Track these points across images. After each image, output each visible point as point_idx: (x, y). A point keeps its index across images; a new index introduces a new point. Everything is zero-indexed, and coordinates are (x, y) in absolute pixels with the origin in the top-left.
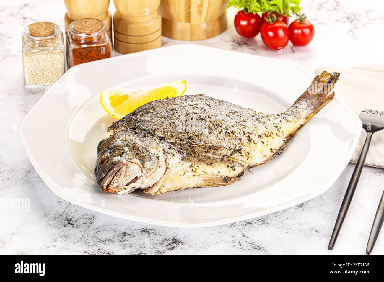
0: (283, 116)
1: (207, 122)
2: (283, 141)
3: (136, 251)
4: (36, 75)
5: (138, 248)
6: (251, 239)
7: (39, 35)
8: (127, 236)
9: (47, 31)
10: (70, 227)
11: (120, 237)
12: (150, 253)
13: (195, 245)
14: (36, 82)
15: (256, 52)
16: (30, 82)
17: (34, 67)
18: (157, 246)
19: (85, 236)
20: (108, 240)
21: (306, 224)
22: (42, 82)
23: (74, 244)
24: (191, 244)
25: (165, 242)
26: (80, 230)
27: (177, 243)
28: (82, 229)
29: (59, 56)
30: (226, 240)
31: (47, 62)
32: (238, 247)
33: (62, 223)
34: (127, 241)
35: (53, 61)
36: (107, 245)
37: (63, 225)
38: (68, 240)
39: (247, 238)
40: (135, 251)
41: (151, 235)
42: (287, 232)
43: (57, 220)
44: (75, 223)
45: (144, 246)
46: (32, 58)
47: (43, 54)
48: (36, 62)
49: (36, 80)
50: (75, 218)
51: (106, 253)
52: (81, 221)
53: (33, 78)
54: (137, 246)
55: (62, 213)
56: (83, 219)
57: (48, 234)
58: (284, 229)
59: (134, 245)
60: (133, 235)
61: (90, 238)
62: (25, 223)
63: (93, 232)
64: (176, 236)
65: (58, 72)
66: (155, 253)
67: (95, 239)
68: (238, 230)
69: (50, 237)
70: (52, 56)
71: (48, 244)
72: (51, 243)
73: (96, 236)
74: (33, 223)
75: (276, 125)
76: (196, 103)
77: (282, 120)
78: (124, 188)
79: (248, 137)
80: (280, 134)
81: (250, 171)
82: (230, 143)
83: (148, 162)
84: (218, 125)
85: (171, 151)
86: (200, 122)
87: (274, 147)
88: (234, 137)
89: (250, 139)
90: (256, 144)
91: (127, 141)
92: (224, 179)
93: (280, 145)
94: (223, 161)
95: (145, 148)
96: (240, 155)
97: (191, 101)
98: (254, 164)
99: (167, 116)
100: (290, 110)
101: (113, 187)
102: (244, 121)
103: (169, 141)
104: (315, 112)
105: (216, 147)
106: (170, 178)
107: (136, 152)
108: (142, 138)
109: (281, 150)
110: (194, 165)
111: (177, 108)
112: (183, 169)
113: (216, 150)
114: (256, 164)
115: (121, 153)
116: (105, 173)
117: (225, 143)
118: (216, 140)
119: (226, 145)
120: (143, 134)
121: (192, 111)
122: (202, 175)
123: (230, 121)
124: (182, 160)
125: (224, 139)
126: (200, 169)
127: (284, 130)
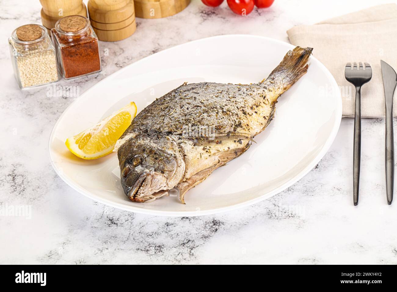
0: (263, 85)
1: (202, 108)
2: (270, 108)
4: (31, 77)
5: (184, 237)
7: (29, 39)
8: (170, 226)
9: (35, 34)
10: (114, 226)
11: (164, 228)
12: (197, 239)
13: (235, 223)
14: (31, 84)
15: (226, 20)
16: (26, 84)
17: (28, 70)
18: (201, 231)
19: (131, 233)
20: (154, 233)
21: (326, 184)
22: (37, 83)
23: (124, 243)
24: (231, 223)
25: (207, 225)
26: (125, 228)
27: (218, 224)
28: (127, 227)
29: (50, 56)
31: (40, 63)
32: (274, 218)
33: (105, 223)
34: (173, 231)
35: (46, 61)
36: (156, 239)
37: (107, 226)
38: (117, 240)
40: (183, 239)
41: (191, 221)
42: (313, 195)
43: (100, 222)
44: (118, 222)
45: (189, 233)
46: (25, 62)
47: (35, 57)
48: (29, 65)
49: (32, 82)
50: (116, 217)
51: (158, 247)
52: (123, 219)
53: (28, 80)
54: (183, 234)
55: (102, 214)
56: (124, 216)
57: (97, 238)
58: (309, 192)
59: (180, 233)
60: (176, 224)
61: (137, 234)
62: (71, 230)
63: (137, 228)
64: (215, 217)
65: (51, 71)
66: (202, 238)
67: (142, 235)
68: (269, 200)
69: (99, 240)
70: (44, 57)
71: (100, 248)
72: (103, 246)
73: (142, 231)
74: (79, 229)
75: (262, 95)
76: (185, 95)
77: (265, 89)
78: (150, 198)
79: (243, 111)
80: (267, 102)
81: (254, 141)
82: (229, 120)
83: (167, 165)
84: (213, 108)
85: (182, 141)
86: (196, 109)
87: (265, 115)
88: (231, 114)
89: (245, 112)
90: (251, 115)
91: (143, 147)
92: (235, 152)
93: (269, 112)
94: (229, 137)
95: (161, 150)
96: (242, 128)
97: (179, 95)
98: (255, 133)
99: (165, 114)
100: (268, 80)
101: (139, 197)
102: (233, 98)
103: (176, 133)
104: (291, 83)
105: (218, 126)
106: (190, 163)
107: (155, 157)
108: (156, 140)
109: (272, 116)
110: (206, 147)
111: (170, 105)
112: (199, 153)
113: (220, 129)
114: (257, 133)
115: (140, 160)
116: (131, 187)
117: (226, 121)
118: (217, 121)
119: (227, 123)
120: (156, 136)
121: (184, 102)
122: (216, 153)
123: (222, 101)
124: (194, 146)
125: (223, 118)
126: (212, 149)
127: (269, 98)
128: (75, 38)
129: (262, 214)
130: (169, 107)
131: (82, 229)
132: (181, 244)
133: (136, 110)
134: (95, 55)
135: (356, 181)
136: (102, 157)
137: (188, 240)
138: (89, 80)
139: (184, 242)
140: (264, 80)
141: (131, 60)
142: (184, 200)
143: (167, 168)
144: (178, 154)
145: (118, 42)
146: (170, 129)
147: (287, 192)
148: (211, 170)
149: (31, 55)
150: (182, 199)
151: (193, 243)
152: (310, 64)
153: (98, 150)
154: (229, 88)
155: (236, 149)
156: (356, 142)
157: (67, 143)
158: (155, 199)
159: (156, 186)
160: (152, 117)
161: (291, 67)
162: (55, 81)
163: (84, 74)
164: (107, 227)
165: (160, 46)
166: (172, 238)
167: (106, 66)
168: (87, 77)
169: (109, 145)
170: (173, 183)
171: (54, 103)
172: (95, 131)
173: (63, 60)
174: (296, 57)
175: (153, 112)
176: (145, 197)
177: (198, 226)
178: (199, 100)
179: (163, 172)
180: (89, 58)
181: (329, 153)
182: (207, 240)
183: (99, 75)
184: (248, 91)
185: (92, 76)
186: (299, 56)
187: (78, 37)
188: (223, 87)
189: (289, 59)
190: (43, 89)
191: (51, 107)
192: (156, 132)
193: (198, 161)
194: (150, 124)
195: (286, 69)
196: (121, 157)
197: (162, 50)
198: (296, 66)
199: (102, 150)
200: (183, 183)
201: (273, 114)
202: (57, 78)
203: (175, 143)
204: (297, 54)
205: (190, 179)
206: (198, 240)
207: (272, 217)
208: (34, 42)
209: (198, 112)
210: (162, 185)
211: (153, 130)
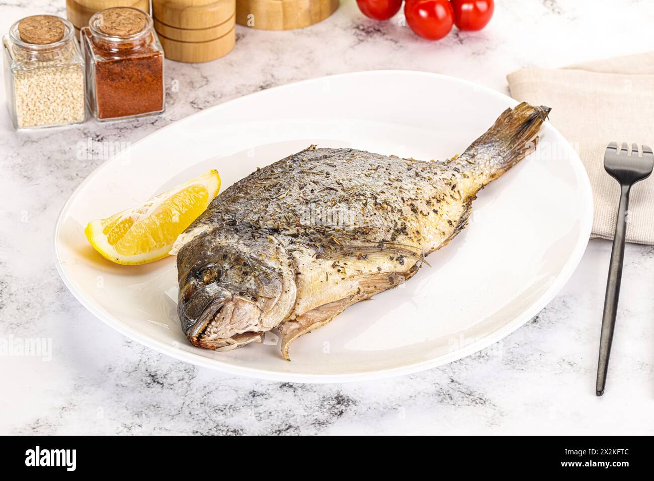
0: (453, 166)
1: (338, 192)
2: (462, 208)
3: (281, 424)
4: (36, 109)
5: (282, 418)
6: (466, 387)
7: (40, 41)
8: (258, 398)
9: (52, 33)
10: (156, 388)
11: (247, 400)
12: (305, 425)
13: (376, 404)
14: (35, 122)
15: (398, 44)
16: (25, 122)
17: (32, 97)
18: (314, 412)
19: (187, 403)
20: (228, 407)
21: (549, 352)
22: (46, 121)
23: (172, 419)
24: (369, 403)
25: (325, 403)
26: (176, 392)
27: (346, 403)
28: (180, 391)
29: (75, 75)
30: (426, 391)
31: (55, 86)
32: (448, 403)
33: (142, 380)
34: (261, 407)
35: (65, 83)
36: (229, 418)
37: (145, 385)
38: (160, 412)
39: (459, 384)
40: (279, 423)
41: (298, 391)
42: (523, 370)
43: (133, 377)
44: (164, 380)
45: (291, 413)
46: (29, 81)
47: (47, 74)
48: (35, 88)
49: (36, 118)
50: (162, 371)
51: (232, 431)
52: (174, 376)
53: (30, 115)
54: (281, 415)
55: (137, 363)
56: (176, 372)
57: (124, 404)
58: (517, 363)
59: (275, 412)
60: (269, 394)
61: (196, 407)
62: (79, 386)
63: (199, 395)
64: (341, 390)
65: (73, 103)
66: (313, 424)
67: (206, 407)
68: (442, 370)
69: (127, 410)
70: (63, 76)
71: (128, 423)
72: (133, 421)
73: (206, 402)
74: (93, 385)
75: (449, 182)
76: (309, 166)
77: (455, 173)
78: (227, 342)
79: (412, 206)
80: (457, 196)
81: (425, 262)
82: (386, 219)
83: (265, 287)
84: (358, 194)
85: (295, 247)
86: (327, 194)
87: (452, 218)
88: (389, 208)
89: (415, 208)
90: (425, 216)
91: (224, 250)
92: (390, 278)
93: (460, 214)
94: (382, 250)
95: (256, 260)
96: (407, 237)
97: (300, 166)
98: (430, 249)
99: (270, 196)
100: (464, 158)
101: (208, 339)
102: (397, 180)
103: (287, 233)
104: (505, 167)
105: (365, 228)
106: (306, 289)
107: (243, 270)
108: (249, 240)
109: (463, 221)
110: (338, 262)
111: (281, 182)
112: (324, 271)
113: (366, 234)
114: (433, 248)
115: (216, 274)
116: (195, 320)
117: (378, 221)
118: (362, 218)
119: (381, 224)
120: (250, 233)
121: (307, 179)
122: (355, 275)
123: (375, 184)
124: (317, 258)
125: (375, 214)
126: (350, 268)
127: (461, 189)
128: (124, 47)
129: (428, 394)
130: (278, 185)
131: (99, 387)
132: (274, 431)
133: (219, 185)
134: (155, 82)
135: (604, 352)
136: (148, 263)
137: (289, 425)
138: (140, 127)
139: (280, 429)
140: (456, 156)
141: (220, 98)
142: (288, 353)
143: (263, 292)
144: (286, 270)
145: (200, 65)
146: (276, 224)
147: (477, 360)
148: (344, 306)
149: (41, 70)
150: (284, 353)
151: (296, 431)
152: (542, 137)
153: (143, 250)
154: (390, 163)
155: (393, 272)
156: (611, 282)
157: (88, 231)
158: (236, 345)
159: (240, 322)
160: (246, 200)
161: (508, 138)
162: (79, 121)
163: (133, 114)
164: (144, 387)
165: (275, 79)
166: (259, 418)
167: (173, 104)
168: (138, 121)
169: (163, 243)
170: (271, 321)
171: (72, 159)
172: (141, 215)
173: (96, 84)
174: (518, 121)
175: (249, 191)
176: (219, 341)
177: (309, 403)
178: (335, 178)
179: (255, 299)
180: (145, 85)
181: (560, 298)
182: (322, 430)
183: (158, 119)
184: (426, 172)
185: (146, 120)
186: (524, 120)
187: (129, 47)
188: (380, 161)
189: (506, 123)
190: (56, 133)
191: (67, 166)
192: (251, 227)
193: (321, 285)
194: (241, 212)
195: (498, 141)
196: (183, 265)
197: (277, 85)
198: (516, 138)
199: (149, 250)
200: (290, 323)
201: (466, 219)
202: (83, 116)
203: (283, 250)
204: (521, 116)
205: (302, 317)
206: (307, 427)
207: (445, 400)
208: (47, 46)
209: (331, 198)
210: (251, 322)
211: (246, 223)
